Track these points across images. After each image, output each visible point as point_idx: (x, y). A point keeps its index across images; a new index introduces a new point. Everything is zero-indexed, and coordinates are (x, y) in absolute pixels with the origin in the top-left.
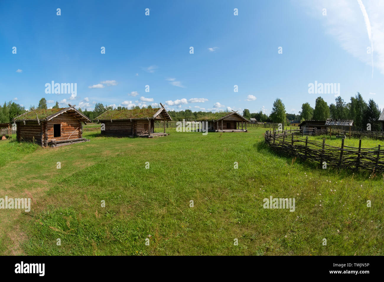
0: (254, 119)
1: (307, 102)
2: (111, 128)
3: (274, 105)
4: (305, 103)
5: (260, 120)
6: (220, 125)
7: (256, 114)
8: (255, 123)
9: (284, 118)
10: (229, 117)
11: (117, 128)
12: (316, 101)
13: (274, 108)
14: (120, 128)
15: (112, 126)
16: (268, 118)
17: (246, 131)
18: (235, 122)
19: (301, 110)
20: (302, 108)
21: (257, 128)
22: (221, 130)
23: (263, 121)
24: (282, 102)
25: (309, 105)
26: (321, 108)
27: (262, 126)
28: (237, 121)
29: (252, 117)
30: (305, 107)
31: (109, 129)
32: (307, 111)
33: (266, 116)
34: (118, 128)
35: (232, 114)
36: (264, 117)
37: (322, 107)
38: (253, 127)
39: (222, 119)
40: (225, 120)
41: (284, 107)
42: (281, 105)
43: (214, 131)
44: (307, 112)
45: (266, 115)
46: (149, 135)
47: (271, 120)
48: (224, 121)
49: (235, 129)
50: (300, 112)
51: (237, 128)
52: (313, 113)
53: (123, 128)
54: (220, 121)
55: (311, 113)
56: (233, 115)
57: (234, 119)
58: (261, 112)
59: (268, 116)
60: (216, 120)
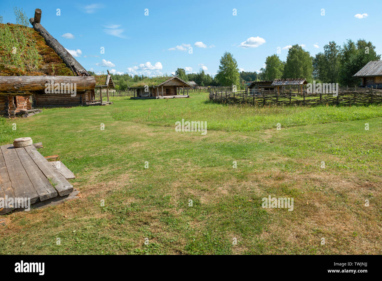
0: (192, 83)
1: (275, 54)
2: (49, 98)
3: (221, 62)
4: (270, 56)
5: (201, 83)
6: (160, 91)
7: (195, 75)
8: (195, 88)
9: (235, 79)
10: (170, 82)
11: (59, 98)
12: (289, 52)
13: (221, 66)
14: (64, 98)
15: (50, 96)
16: (213, 81)
17: (188, 97)
18: (175, 87)
19: (264, 66)
20: (266, 63)
21: (199, 93)
22: (162, 97)
23: (206, 85)
24: (233, 57)
25: (278, 57)
26: (296, 61)
27: (205, 91)
28: (177, 86)
29: (190, 80)
30: (272, 61)
31: (45, 99)
32: (274, 67)
33: (210, 77)
34: (61, 98)
35: (172, 78)
36: (208, 79)
37: (298, 60)
38: (194, 92)
39: (162, 85)
40: (165, 85)
41: (236, 63)
42: (231, 61)
43: (155, 98)
44: (274, 69)
45: (210, 75)
46: (101, 103)
47: (217, 82)
48: (164, 87)
49: (176, 94)
50: (262, 69)
51: (178, 94)
52: (283, 69)
53: (67, 98)
54: (160, 87)
55: (280, 69)
56: (174, 80)
57: (175, 84)
58: (203, 72)
59: (213, 77)
60: (156, 86)
